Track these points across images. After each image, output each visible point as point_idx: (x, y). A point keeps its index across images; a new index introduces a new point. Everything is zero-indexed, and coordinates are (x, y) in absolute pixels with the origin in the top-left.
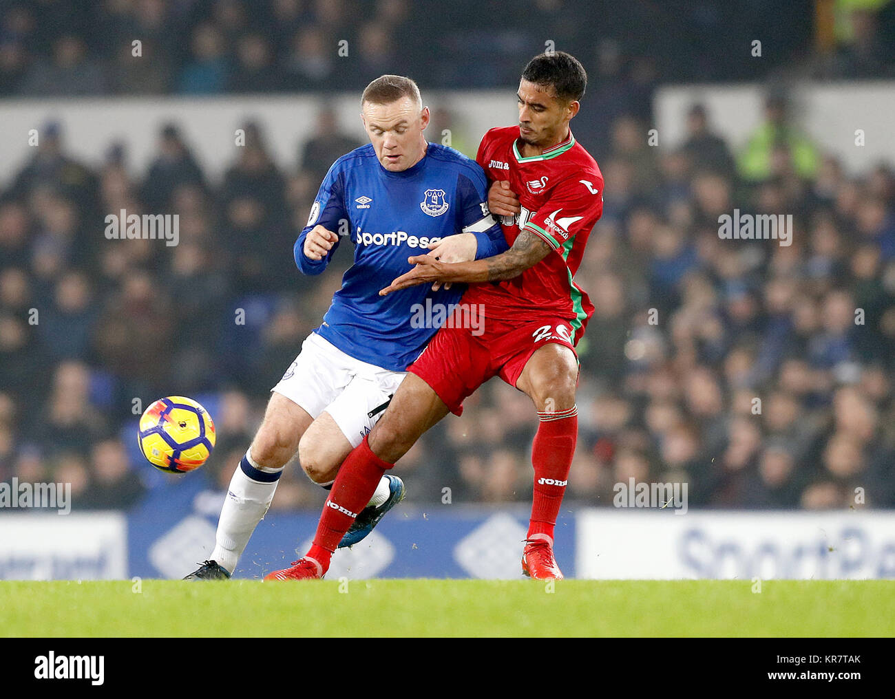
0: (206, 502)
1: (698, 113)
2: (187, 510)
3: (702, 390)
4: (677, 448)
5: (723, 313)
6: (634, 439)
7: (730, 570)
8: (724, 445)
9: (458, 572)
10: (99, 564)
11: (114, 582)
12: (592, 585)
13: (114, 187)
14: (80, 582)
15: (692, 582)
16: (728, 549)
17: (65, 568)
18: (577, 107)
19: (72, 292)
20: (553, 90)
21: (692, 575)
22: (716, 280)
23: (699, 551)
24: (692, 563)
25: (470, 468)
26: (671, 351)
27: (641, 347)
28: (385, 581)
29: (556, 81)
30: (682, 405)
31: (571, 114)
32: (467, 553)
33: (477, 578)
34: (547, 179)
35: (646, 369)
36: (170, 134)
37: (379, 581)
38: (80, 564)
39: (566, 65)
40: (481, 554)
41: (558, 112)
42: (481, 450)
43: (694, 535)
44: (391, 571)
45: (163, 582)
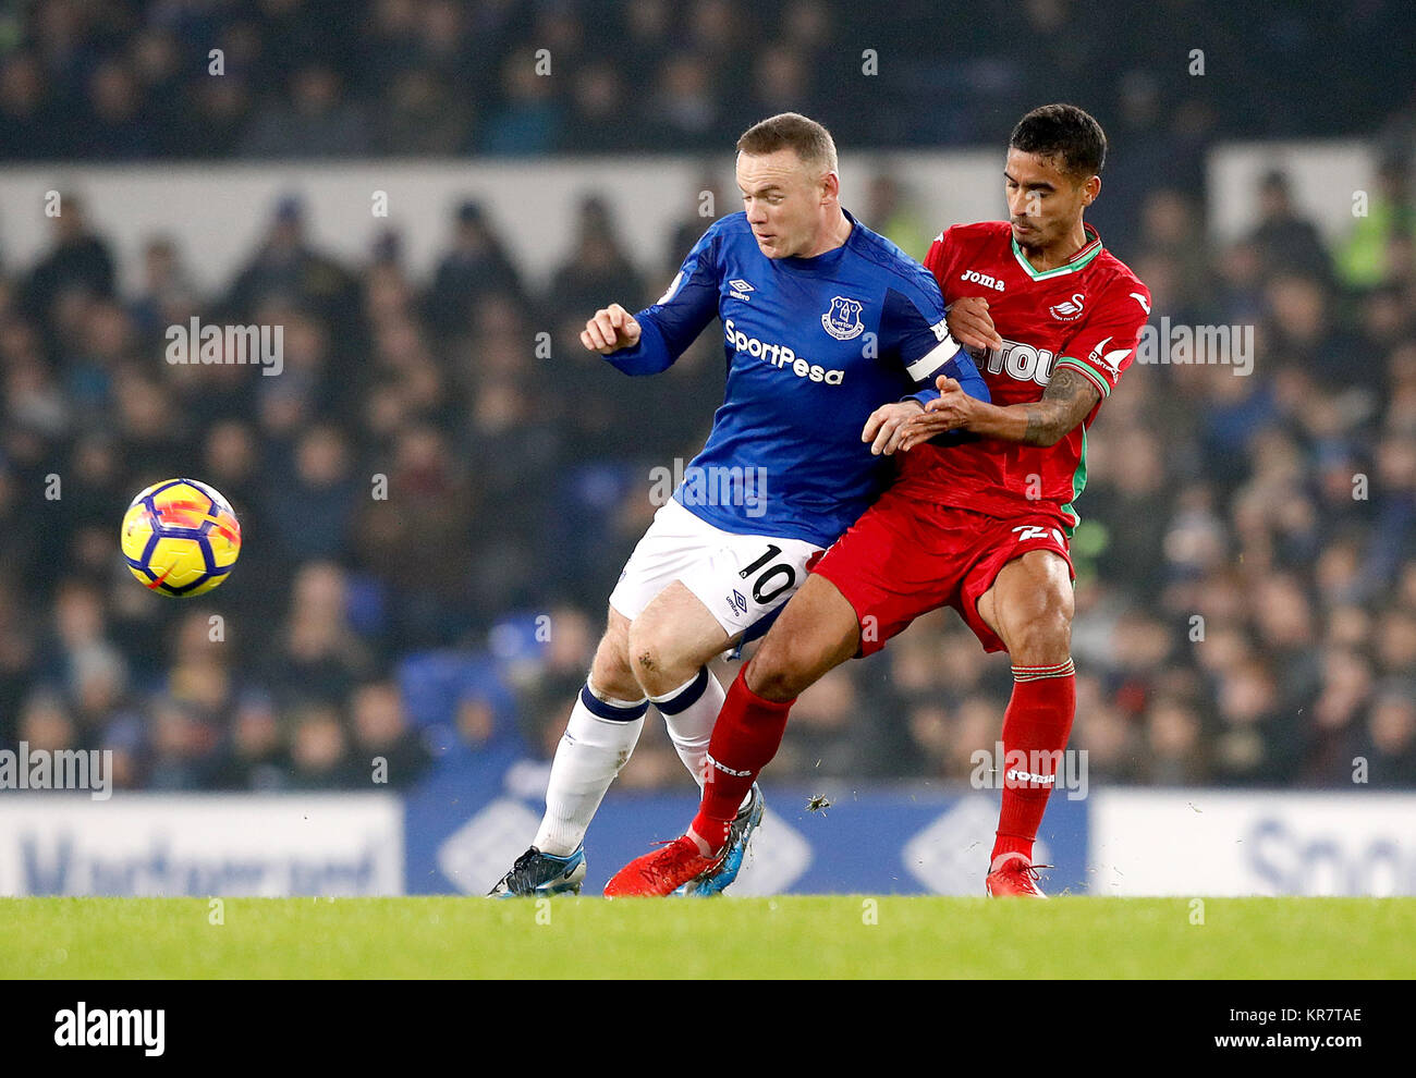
0: (524, 777)
1: (1275, 184)
2: (496, 790)
3: (1281, 608)
4: (1244, 696)
5: (1312, 490)
6: (1177, 682)
7: (1324, 883)
8: (1315, 691)
9: (910, 885)
10: (362, 872)
11: (384, 901)
12: (1114, 906)
13: (385, 298)
14: (332, 900)
15: (1267, 900)
16: (1321, 850)
17: (310, 878)
18: (1098, 185)
19: (320, 458)
20: (1062, 163)
21: (1265, 890)
22: (1302, 439)
23: (1279, 854)
24: (1265, 870)
25: (929, 727)
26: (1234, 546)
27: (1192, 539)
28: (798, 898)
29: (1065, 148)
30: (1252, 632)
31: (1088, 197)
32: (923, 855)
33: (938, 894)
34: (1082, 297)
35: (1196, 575)
36: (470, 215)
37: (787, 898)
38: (332, 872)
39: (1077, 123)
40: (945, 857)
41: (1072, 195)
42: (944, 698)
43: (1270, 828)
44: (805, 884)
45: (459, 900)
